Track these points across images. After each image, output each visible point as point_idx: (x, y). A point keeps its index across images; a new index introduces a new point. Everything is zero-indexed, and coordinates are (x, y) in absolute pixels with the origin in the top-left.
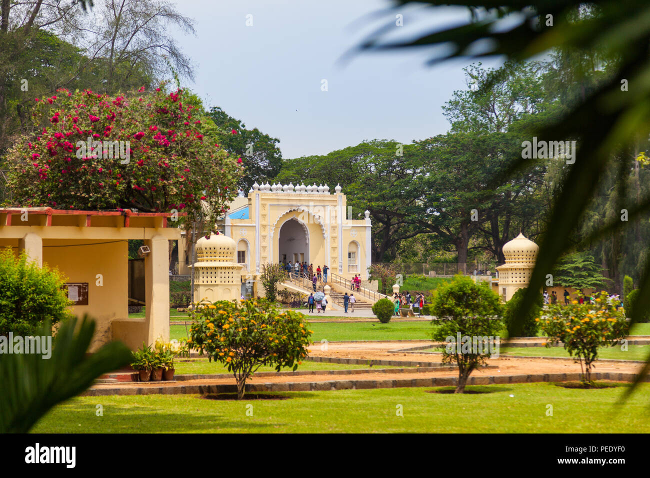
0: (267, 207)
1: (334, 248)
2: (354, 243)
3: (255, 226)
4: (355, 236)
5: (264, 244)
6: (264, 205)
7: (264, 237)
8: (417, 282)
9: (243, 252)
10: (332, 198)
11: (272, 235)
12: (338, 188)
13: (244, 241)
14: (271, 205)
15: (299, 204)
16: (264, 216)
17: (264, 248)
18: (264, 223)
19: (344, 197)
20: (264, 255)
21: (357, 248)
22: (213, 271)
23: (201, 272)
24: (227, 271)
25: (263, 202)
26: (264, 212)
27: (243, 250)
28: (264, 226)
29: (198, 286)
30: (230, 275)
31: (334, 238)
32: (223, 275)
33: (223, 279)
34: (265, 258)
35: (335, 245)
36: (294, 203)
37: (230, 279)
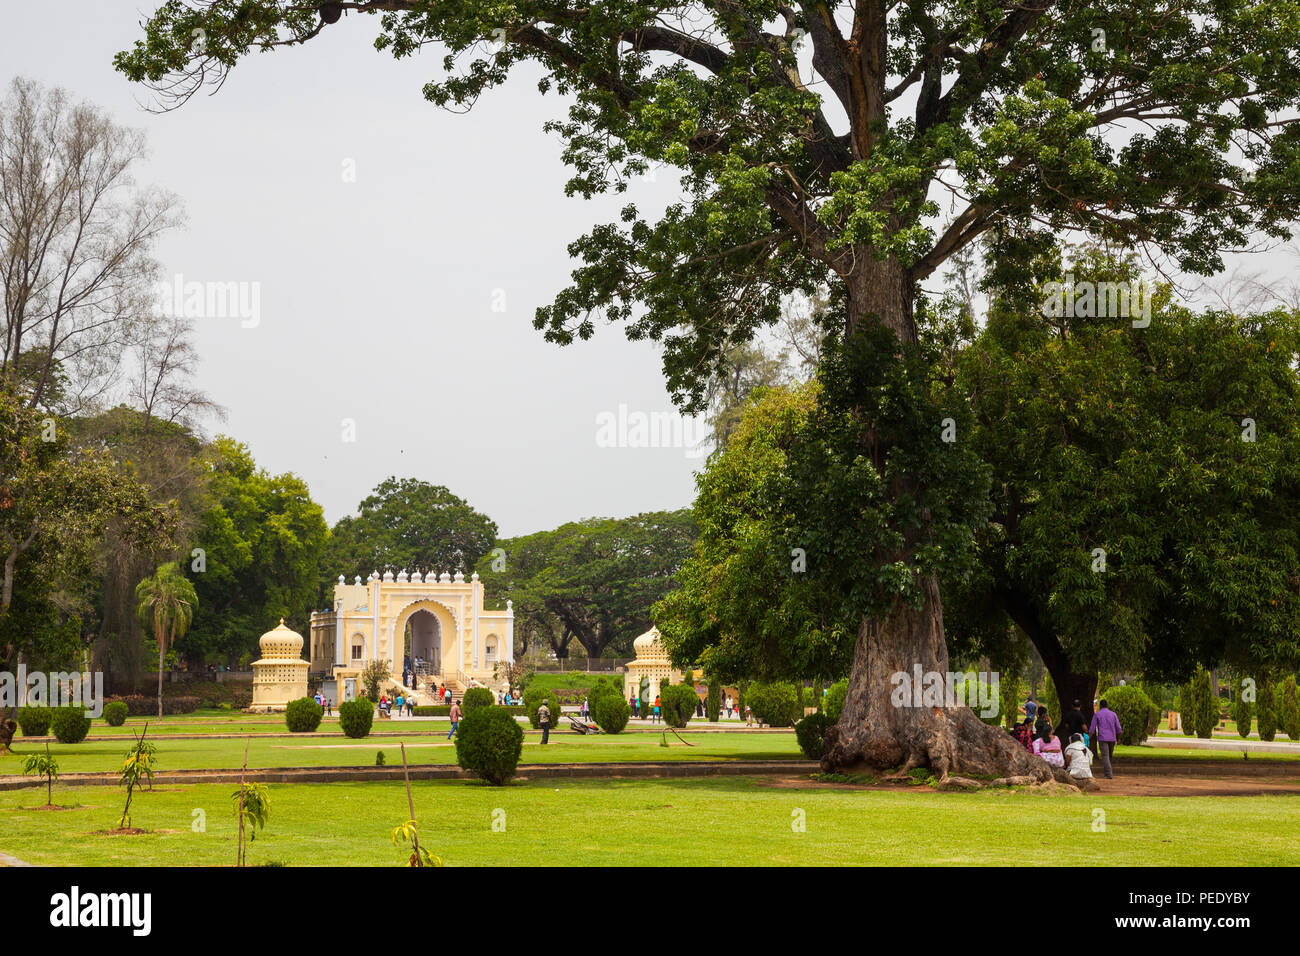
0: (388, 598)
1: (468, 643)
2: (492, 636)
3: (373, 619)
4: (492, 628)
5: (383, 638)
6: (384, 596)
7: (384, 630)
8: (570, 679)
9: (360, 647)
10: (467, 586)
11: (394, 628)
12: (475, 575)
13: (360, 635)
14: (393, 596)
15: (426, 594)
16: (384, 607)
17: (384, 642)
18: (384, 615)
19: (481, 587)
20: (384, 649)
21: (497, 642)
22: (272, 669)
23: (260, 670)
24: (287, 669)
25: (384, 593)
26: (384, 604)
27: (358, 644)
28: (384, 619)
29: (257, 685)
30: (291, 673)
31: (468, 631)
32: (282, 673)
33: (282, 678)
34: (383, 653)
35: (469, 639)
36: (422, 593)
37: (291, 678)
